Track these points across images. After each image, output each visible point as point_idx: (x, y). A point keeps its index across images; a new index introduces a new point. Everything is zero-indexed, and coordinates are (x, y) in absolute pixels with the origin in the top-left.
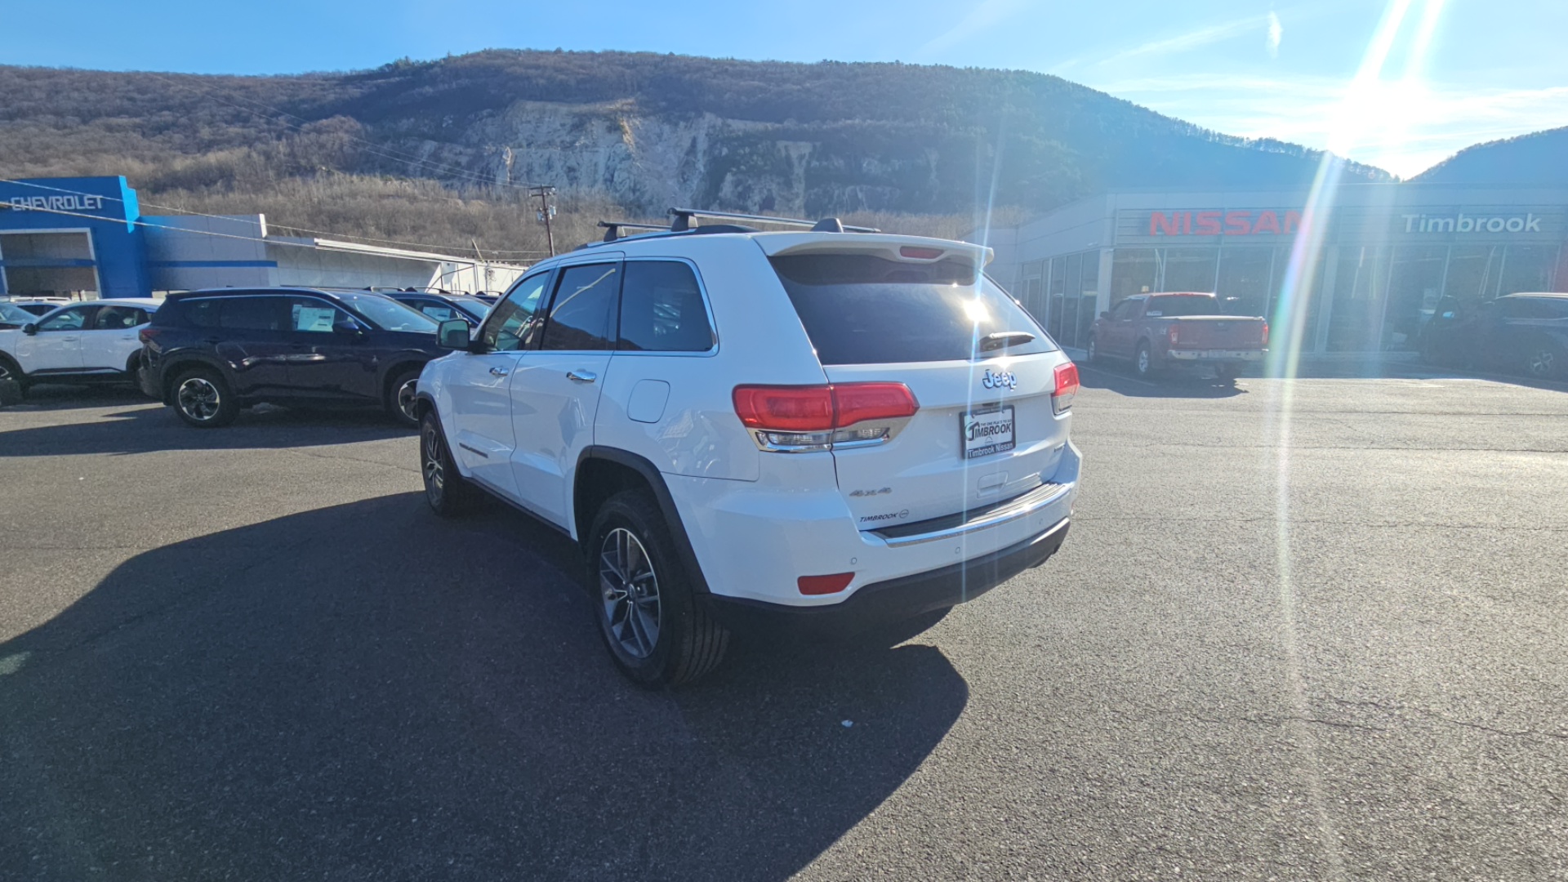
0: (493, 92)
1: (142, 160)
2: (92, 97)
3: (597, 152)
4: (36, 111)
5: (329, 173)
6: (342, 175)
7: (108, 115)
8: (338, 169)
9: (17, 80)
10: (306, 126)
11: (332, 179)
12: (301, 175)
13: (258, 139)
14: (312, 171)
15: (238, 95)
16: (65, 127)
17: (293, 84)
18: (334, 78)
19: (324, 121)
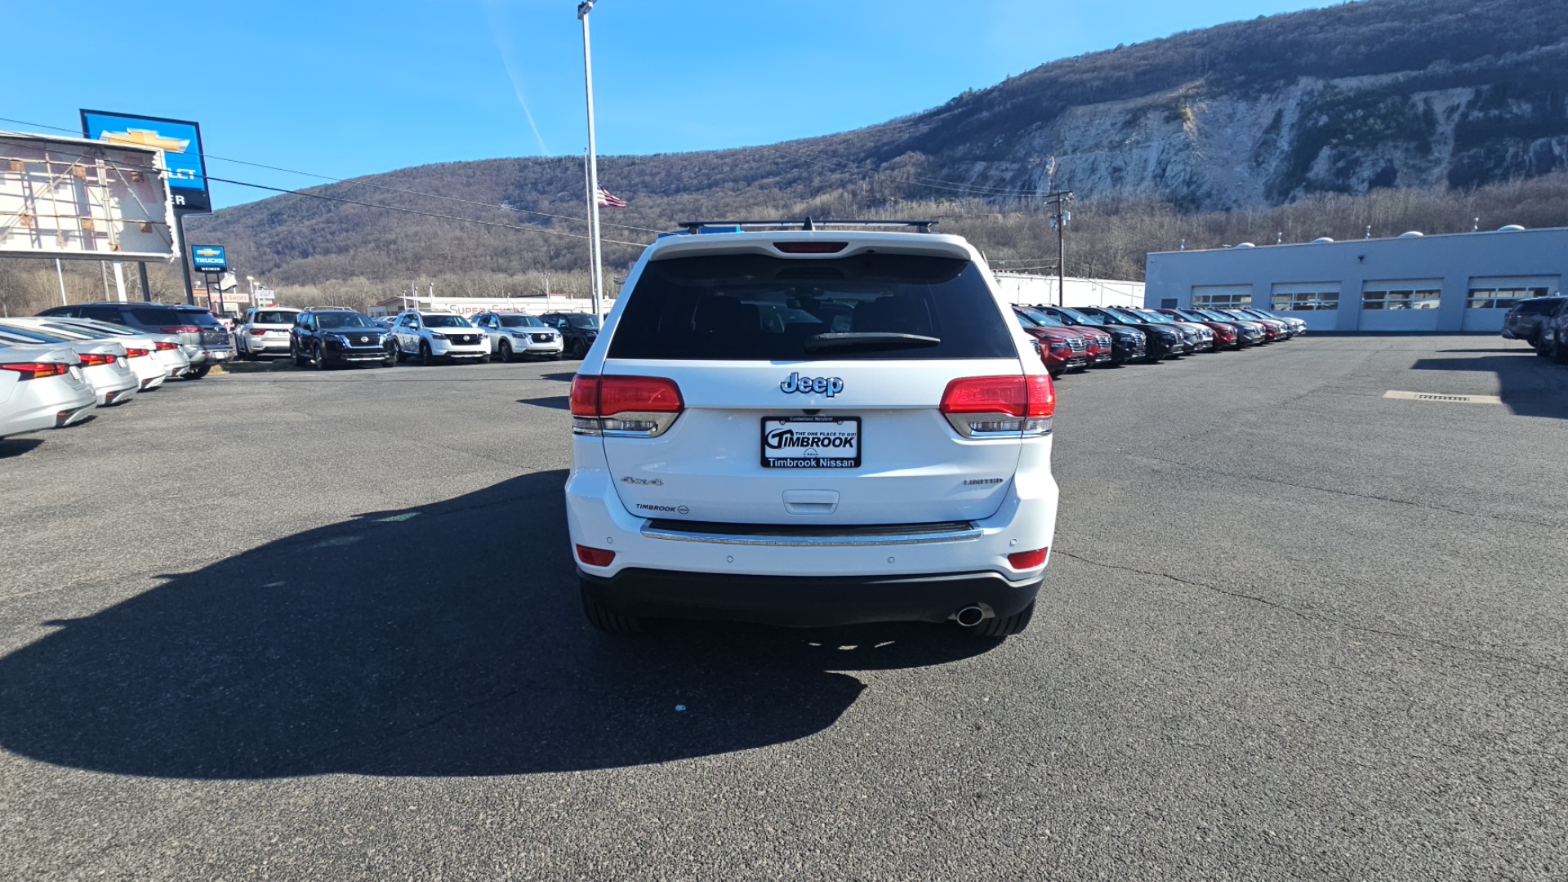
0: (1044, 104)
1: (776, 207)
2: (754, 165)
3: (1149, 146)
4: (724, 181)
5: (896, 202)
6: (905, 202)
7: (762, 177)
8: (903, 198)
9: (716, 160)
10: (885, 165)
11: (897, 207)
12: (875, 206)
13: (850, 181)
14: (884, 201)
15: (841, 148)
16: (738, 190)
17: (879, 131)
18: (910, 120)
19: (898, 159)
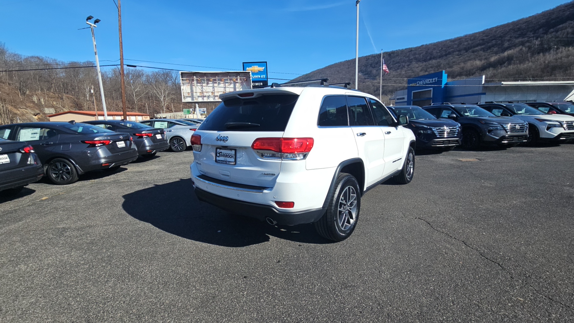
1: (481, 60)
2: (470, 42)
4: (453, 52)
5: (558, 49)
6: (564, 48)
7: (474, 47)
8: (563, 46)
9: (450, 43)
10: (552, 30)
11: (558, 51)
12: (543, 52)
13: (528, 41)
14: (549, 49)
15: (523, 26)
16: (460, 55)
17: (550, 13)
18: (570, 5)
19: (561, 26)
